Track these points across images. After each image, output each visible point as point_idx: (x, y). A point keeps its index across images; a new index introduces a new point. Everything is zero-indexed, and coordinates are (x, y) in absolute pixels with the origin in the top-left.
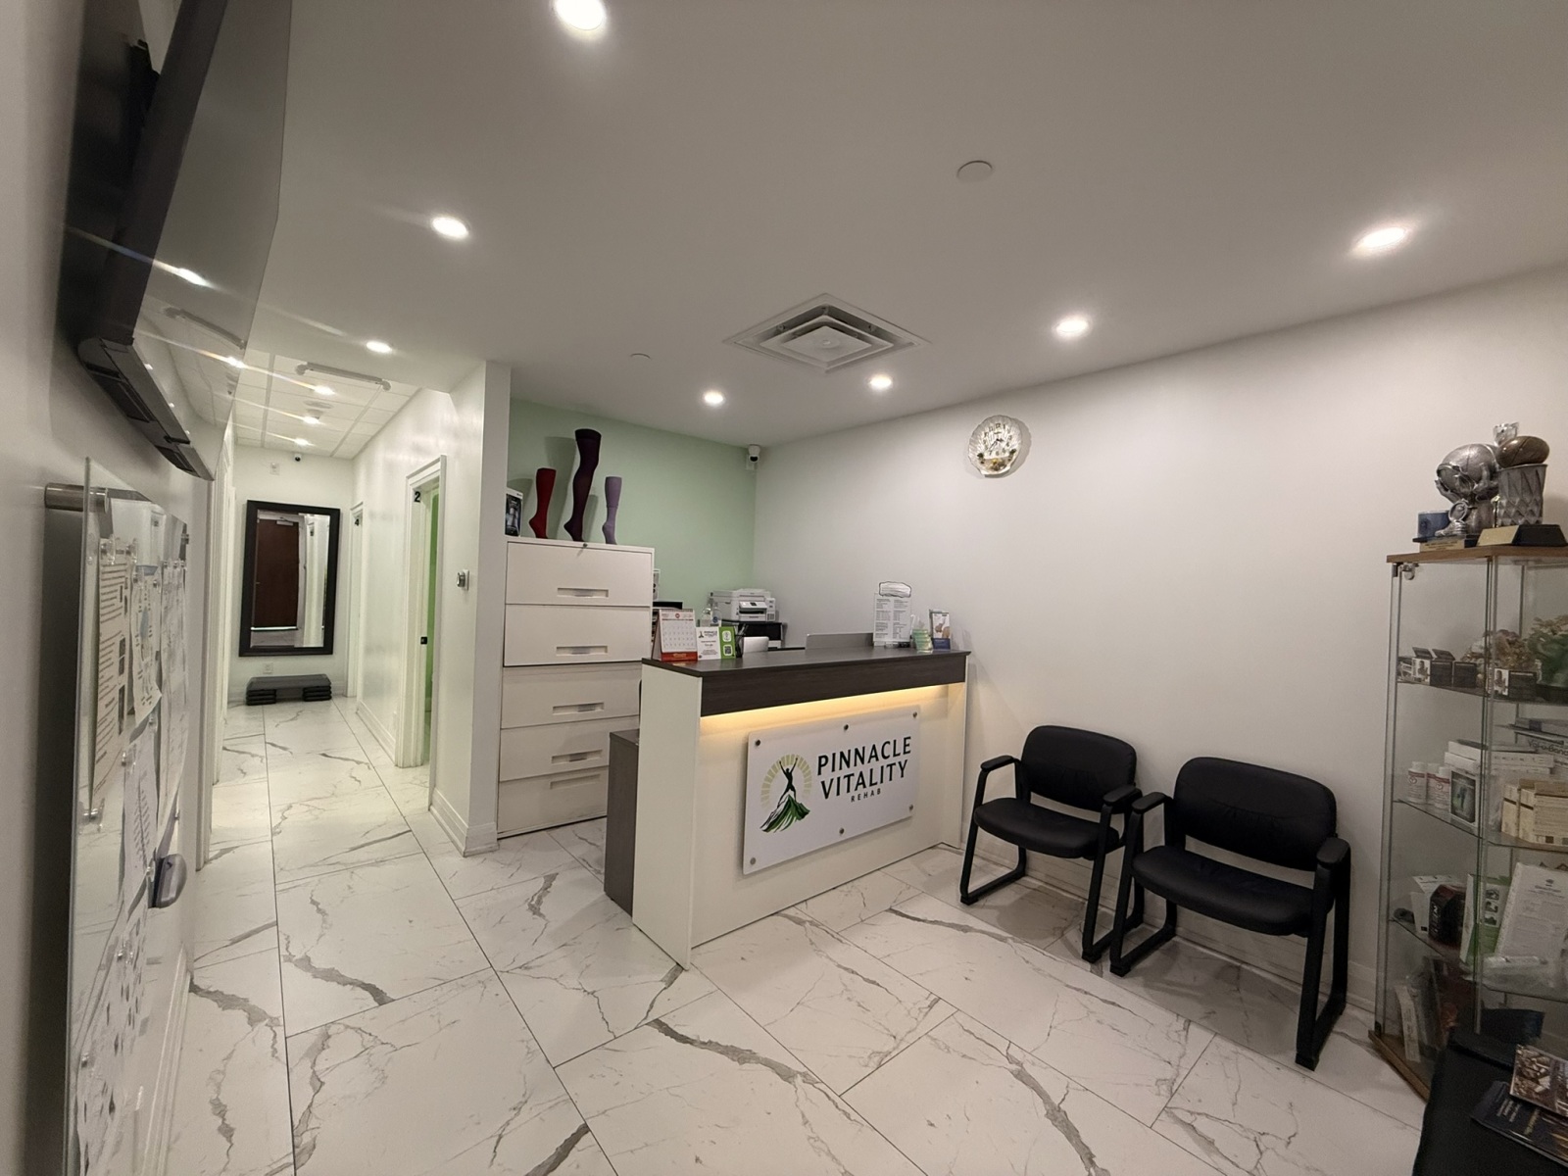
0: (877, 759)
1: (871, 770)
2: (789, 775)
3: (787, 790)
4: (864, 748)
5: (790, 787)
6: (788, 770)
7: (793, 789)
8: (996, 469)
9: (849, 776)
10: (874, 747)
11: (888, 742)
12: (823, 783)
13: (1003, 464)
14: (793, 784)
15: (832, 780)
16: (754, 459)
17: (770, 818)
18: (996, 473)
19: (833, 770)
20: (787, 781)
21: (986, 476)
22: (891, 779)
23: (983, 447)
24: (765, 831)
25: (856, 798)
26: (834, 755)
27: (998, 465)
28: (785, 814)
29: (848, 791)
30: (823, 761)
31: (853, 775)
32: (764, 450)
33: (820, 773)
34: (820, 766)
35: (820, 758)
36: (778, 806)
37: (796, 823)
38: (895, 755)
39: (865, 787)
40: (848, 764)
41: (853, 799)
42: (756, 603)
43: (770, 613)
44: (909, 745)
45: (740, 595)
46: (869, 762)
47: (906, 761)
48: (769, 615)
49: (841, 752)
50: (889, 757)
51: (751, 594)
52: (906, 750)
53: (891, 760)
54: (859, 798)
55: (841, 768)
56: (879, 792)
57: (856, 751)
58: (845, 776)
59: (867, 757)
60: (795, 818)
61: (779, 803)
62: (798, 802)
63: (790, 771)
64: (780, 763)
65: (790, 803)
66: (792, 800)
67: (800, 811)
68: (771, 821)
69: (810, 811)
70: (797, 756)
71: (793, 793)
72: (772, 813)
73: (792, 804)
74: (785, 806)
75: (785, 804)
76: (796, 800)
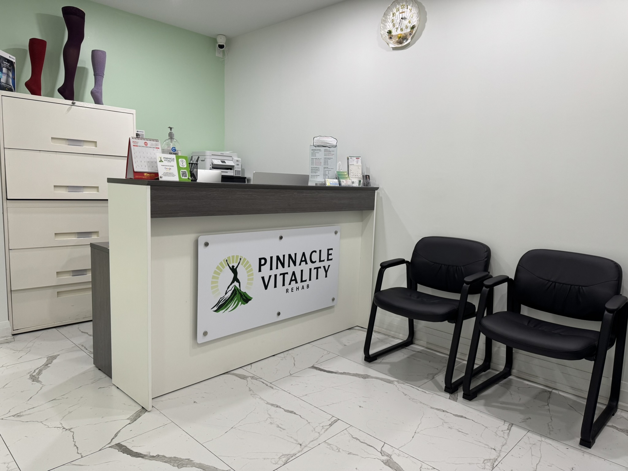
0: (306, 263)
1: (302, 271)
2: (234, 270)
3: (233, 282)
4: (296, 254)
5: (235, 279)
6: (233, 266)
7: (238, 281)
8: (401, 43)
9: (284, 274)
10: (304, 254)
11: (315, 251)
12: (263, 278)
13: (405, 38)
14: (238, 277)
15: (270, 276)
16: (221, 47)
17: (219, 302)
18: (400, 45)
19: (271, 269)
21: (394, 49)
22: (317, 278)
23: (391, 25)
24: (215, 311)
25: (290, 290)
26: (271, 258)
27: (402, 39)
28: (232, 299)
29: (284, 285)
30: (263, 262)
31: (287, 273)
32: (229, 40)
33: (260, 271)
34: (260, 265)
35: (260, 259)
36: (226, 294)
37: (242, 307)
38: (320, 261)
39: (297, 282)
40: (283, 265)
41: (287, 291)
42: (226, 161)
43: (237, 169)
44: (331, 254)
45: (212, 155)
46: (300, 264)
47: (329, 266)
48: (236, 171)
49: (277, 256)
50: (315, 262)
51: (221, 154)
52: (329, 258)
53: (318, 264)
54: (293, 291)
55: (277, 268)
56: (308, 287)
57: (290, 257)
58: (280, 274)
59: (298, 261)
60: (240, 303)
61: (226, 291)
62: (242, 291)
63: (235, 268)
64: (227, 261)
65: (236, 291)
66: (238, 289)
67: (244, 298)
68: (220, 304)
69: (252, 298)
70: (240, 256)
71: (238, 284)
72: (221, 298)
73: (238, 292)
74: (231, 293)
75: (231, 292)
76: (241, 289)
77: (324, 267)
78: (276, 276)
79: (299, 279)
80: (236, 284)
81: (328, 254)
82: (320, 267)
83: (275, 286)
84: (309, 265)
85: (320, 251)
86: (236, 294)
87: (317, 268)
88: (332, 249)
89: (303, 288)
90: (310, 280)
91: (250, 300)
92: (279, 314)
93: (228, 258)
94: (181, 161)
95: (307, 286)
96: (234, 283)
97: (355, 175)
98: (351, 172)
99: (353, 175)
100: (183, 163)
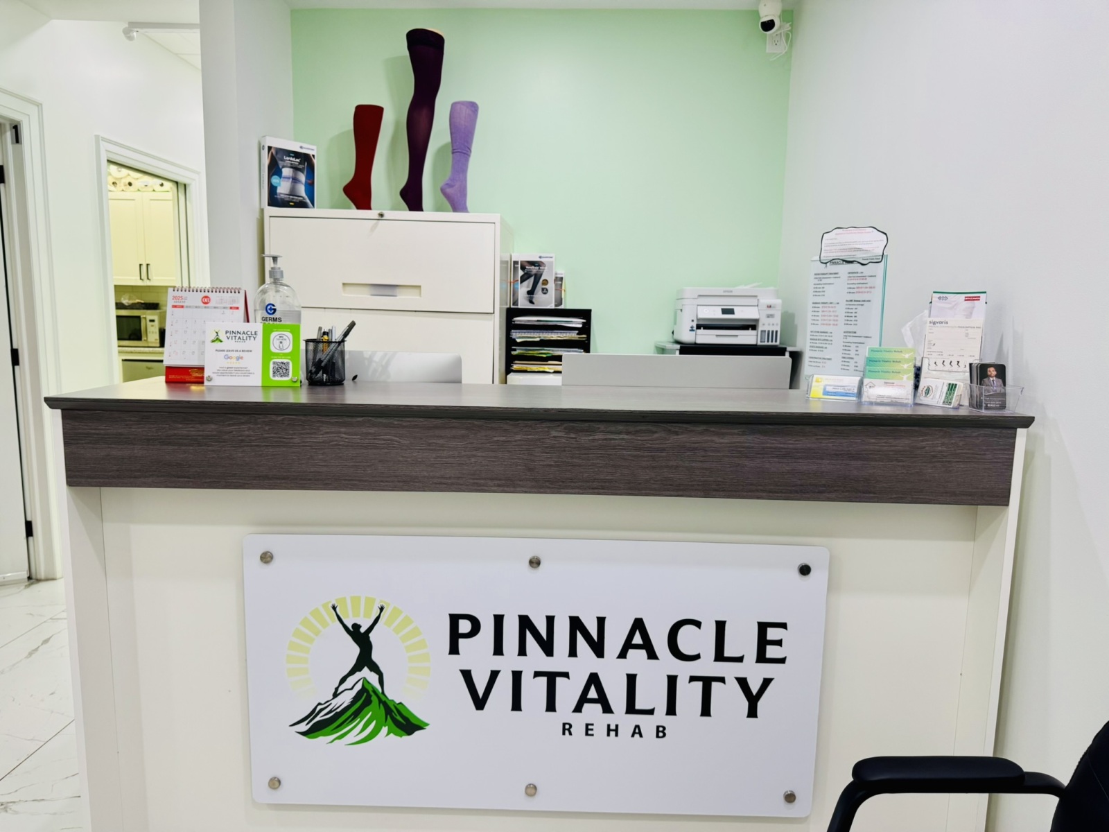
0: (652, 655)
1: (631, 679)
2: (361, 637)
3: (357, 668)
4: (601, 621)
5: (365, 660)
6: (356, 627)
7: (375, 668)
9: (551, 677)
10: (639, 625)
11: (698, 624)
12: (467, 675)
14: (376, 656)
15: (494, 675)
17: (313, 713)
19: (498, 650)
20: (355, 650)
22: (706, 711)
24: (304, 734)
25: (578, 729)
26: (499, 620)
28: (356, 714)
29: (551, 707)
30: (465, 627)
31: (566, 675)
33: (454, 650)
34: (455, 636)
35: (454, 619)
36: (335, 695)
38: (720, 656)
39: (607, 709)
40: (547, 647)
41: (567, 728)
44: (779, 643)
46: (623, 655)
47: (767, 682)
49: (521, 617)
50: (697, 657)
52: (769, 655)
53: (707, 667)
54: (590, 732)
55: (522, 651)
56: (661, 734)
57: (576, 624)
58: (537, 674)
59: (614, 642)
60: (385, 730)
61: (337, 689)
62: (390, 698)
63: (362, 630)
64: (334, 608)
65: (369, 696)
66: (375, 691)
67: (399, 718)
68: (318, 719)
69: (428, 725)
70: (381, 601)
71: (377, 677)
72: (319, 704)
73: (374, 698)
74: (354, 698)
75: (353, 693)
76: (386, 692)
77: (743, 682)
78: (517, 676)
79: (617, 697)
80: (366, 672)
81: (763, 642)
82: (722, 680)
83: (517, 706)
84: (667, 663)
85: (720, 626)
86: (368, 702)
87: (707, 682)
88: (783, 626)
89: (637, 731)
90: (671, 710)
91: (420, 728)
92: (532, 790)
93: (337, 600)
94: (278, 337)
95: (658, 731)
96: (360, 670)
97: (947, 363)
98: (933, 348)
99: (939, 363)
100: (281, 342)
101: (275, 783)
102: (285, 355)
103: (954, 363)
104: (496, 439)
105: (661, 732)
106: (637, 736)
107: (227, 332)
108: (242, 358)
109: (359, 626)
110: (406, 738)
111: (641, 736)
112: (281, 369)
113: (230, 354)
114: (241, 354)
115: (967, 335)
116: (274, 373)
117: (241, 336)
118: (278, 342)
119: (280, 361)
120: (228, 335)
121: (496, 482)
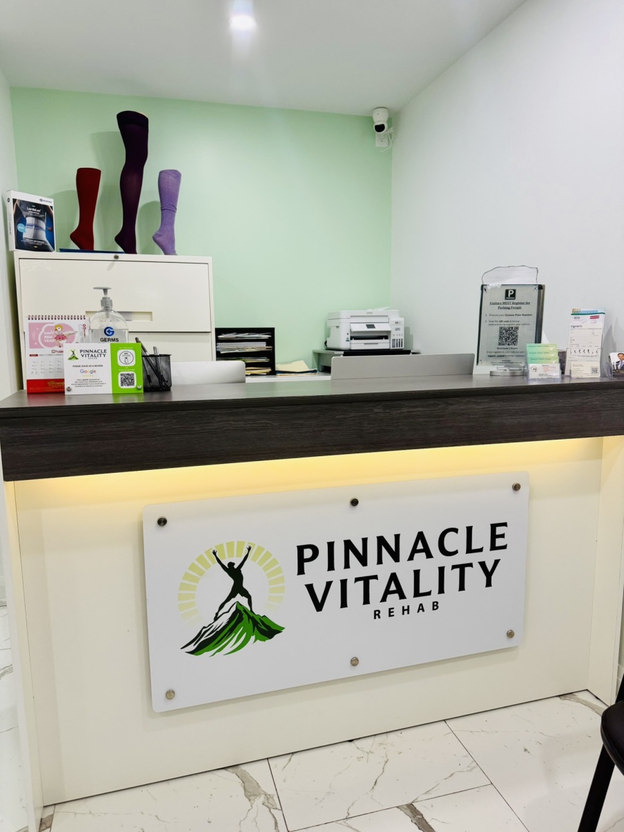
0: (429, 555)
1: (417, 573)
2: (234, 572)
3: (232, 595)
4: (397, 537)
5: (238, 589)
6: (231, 564)
7: (245, 594)
9: (366, 580)
10: (421, 536)
11: (456, 530)
12: (310, 588)
14: (245, 585)
15: (329, 584)
16: (380, 128)
17: (200, 635)
19: (331, 567)
20: (229, 582)
22: (462, 588)
24: (192, 653)
25: (384, 613)
26: (331, 546)
28: (231, 631)
29: (366, 601)
30: (308, 553)
31: (375, 577)
32: (396, 115)
33: (301, 571)
34: (301, 561)
35: (301, 549)
36: (216, 619)
37: (256, 646)
38: (469, 550)
39: (402, 596)
40: (363, 560)
41: (377, 614)
42: (375, 325)
43: (396, 338)
44: (502, 536)
45: (351, 316)
46: (411, 558)
47: (497, 562)
48: (394, 340)
49: (345, 541)
50: (456, 552)
51: (368, 313)
52: (497, 545)
53: (462, 558)
54: (392, 614)
55: (347, 566)
57: (381, 541)
58: (357, 580)
59: (405, 551)
60: (253, 638)
61: (217, 614)
62: (256, 614)
63: (236, 567)
64: (214, 553)
65: (241, 615)
66: (245, 611)
67: (263, 627)
68: (203, 639)
69: (283, 628)
70: (249, 543)
71: (246, 599)
72: (204, 627)
73: (245, 616)
74: (230, 618)
75: (229, 615)
76: (253, 610)
77: (483, 564)
78: (344, 583)
79: (408, 588)
80: (239, 598)
81: (494, 536)
82: (470, 565)
83: (344, 604)
84: (439, 559)
85: (469, 529)
86: (240, 620)
87: (462, 568)
88: (505, 524)
89: (421, 608)
90: (441, 590)
91: (279, 632)
92: (355, 662)
93: (216, 546)
94: (123, 354)
96: (234, 597)
97: (582, 351)
98: (574, 342)
99: (577, 351)
100: (126, 358)
101: (170, 694)
102: (130, 368)
103: (586, 351)
104: (337, 417)
105: (435, 606)
106: (421, 611)
107: (81, 351)
108: (95, 372)
109: (234, 564)
110: (269, 641)
111: (423, 611)
112: (127, 380)
113: (85, 369)
114: (95, 368)
115: (593, 333)
116: (122, 383)
117: (93, 354)
118: (124, 357)
119: (126, 373)
120: (82, 353)
121: (338, 447)
